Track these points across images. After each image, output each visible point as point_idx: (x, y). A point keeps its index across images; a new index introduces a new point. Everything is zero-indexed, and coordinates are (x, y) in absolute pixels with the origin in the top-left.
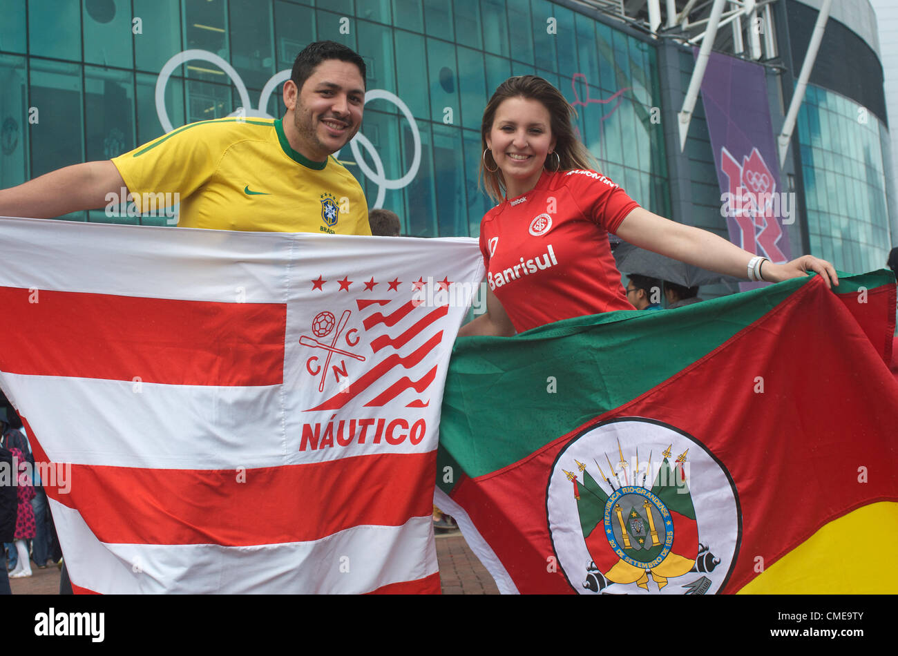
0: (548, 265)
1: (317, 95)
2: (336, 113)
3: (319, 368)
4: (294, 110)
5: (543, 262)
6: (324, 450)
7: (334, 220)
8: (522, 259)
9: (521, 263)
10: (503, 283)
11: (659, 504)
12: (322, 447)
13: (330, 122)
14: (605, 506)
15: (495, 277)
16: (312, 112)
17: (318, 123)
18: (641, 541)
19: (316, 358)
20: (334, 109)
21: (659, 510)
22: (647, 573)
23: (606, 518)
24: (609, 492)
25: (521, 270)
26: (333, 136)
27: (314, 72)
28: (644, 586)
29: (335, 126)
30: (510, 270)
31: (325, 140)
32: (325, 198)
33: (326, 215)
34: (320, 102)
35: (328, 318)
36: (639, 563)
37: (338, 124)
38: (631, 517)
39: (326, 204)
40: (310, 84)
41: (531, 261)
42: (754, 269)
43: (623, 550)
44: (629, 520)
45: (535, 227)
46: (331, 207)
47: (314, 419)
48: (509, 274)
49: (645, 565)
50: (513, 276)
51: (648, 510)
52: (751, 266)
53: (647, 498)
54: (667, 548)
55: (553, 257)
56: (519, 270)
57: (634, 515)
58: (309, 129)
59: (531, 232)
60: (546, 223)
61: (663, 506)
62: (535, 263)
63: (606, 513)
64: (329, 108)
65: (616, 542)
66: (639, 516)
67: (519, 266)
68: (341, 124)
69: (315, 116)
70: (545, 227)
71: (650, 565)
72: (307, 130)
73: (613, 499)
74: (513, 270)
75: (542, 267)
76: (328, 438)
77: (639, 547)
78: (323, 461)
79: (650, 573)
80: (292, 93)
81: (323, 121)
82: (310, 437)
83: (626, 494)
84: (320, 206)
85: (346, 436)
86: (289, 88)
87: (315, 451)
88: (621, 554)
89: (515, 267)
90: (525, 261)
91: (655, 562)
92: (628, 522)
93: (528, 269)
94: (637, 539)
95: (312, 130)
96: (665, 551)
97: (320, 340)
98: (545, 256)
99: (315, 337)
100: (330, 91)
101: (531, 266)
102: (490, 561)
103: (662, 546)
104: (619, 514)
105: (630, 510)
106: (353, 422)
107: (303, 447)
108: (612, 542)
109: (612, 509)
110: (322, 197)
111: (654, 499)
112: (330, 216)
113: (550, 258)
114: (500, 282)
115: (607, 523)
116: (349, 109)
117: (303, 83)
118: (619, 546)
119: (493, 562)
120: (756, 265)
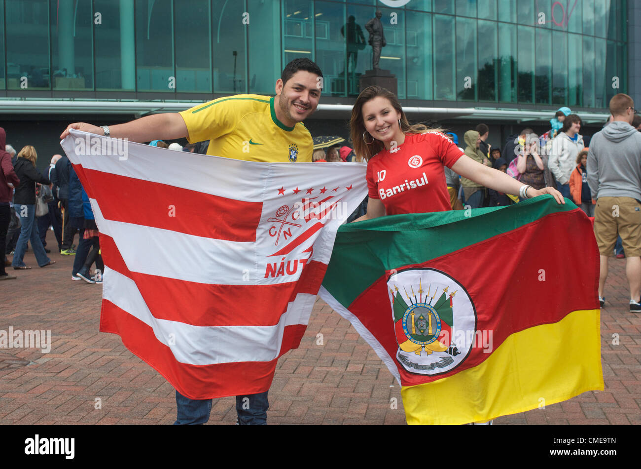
0: (423, 183)
1: (292, 89)
2: (301, 101)
3: (276, 232)
4: (280, 96)
5: (420, 182)
6: (278, 278)
7: (295, 159)
8: (406, 181)
9: (405, 183)
10: (392, 194)
11: (436, 314)
12: (278, 276)
13: (298, 105)
14: (405, 311)
15: (387, 191)
16: (289, 99)
17: (291, 106)
18: (422, 331)
19: (274, 227)
20: (301, 99)
21: (435, 317)
22: (423, 347)
23: (404, 318)
24: (409, 304)
25: (405, 187)
26: (299, 113)
27: (293, 76)
28: (419, 353)
29: (300, 108)
30: (397, 187)
31: (295, 115)
32: (291, 146)
33: (291, 157)
34: (293, 94)
35: (285, 209)
36: (418, 342)
37: (302, 107)
38: (419, 318)
39: (291, 150)
40: (290, 83)
41: (413, 182)
42: (523, 192)
43: (410, 335)
44: (417, 320)
45: (412, 163)
46: (294, 152)
47: (273, 261)
48: (397, 190)
49: (421, 343)
50: (399, 190)
51: (430, 316)
52: (521, 190)
53: (431, 310)
54: (436, 337)
55: (426, 180)
56: (404, 187)
57: (421, 318)
58: (286, 108)
59: (410, 165)
60: (419, 161)
61: (438, 316)
62: (416, 183)
63: (405, 315)
64: (298, 98)
65: (408, 331)
66: (424, 318)
67: (404, 185)
68: (304, 108)
69: (290, 101)
70: (419, 163)
71: (425, 343)
72: (285, 108)
73: (411, 308)
74: (400, 187)
75: (420, 185)
76: (281, 271)
77: (420, 334)
78: (278, 283)
79: (424, 347)
80: (280, 86)
81: (294, 104)
82: (271, 271)
83: (419, 307)
84: (288, 152)
85: (292, 269)
86: (279, 83)
87: (274, 278)
88: (409, 337)
89: (401, 186)
90: (409, 182)
91: (428, 342)
92: (417, 321)
93: (410, 186)
94: (420, 330)
95: (288, 109)
96: (434, 338)
97: (278, 218)
98: (422, 179)
99: (276, 217)
100: (300, 88)
101: (413, 185)
102: (371, 341)
103: (433, 336)
104: (413, 316)
105: (419, 315)
106: (296, 262)
107: (267, 276)
108: (405, 331)
109: (409, 314)
110: (290, 146)
111: (434, 311)
112: (293, 157)
113: (424, 180)
114: (390, 194)
115: (404, 321)
116: (309, 99)
117: (287, 81)
118: (408, 333)
119: (373, 341)
120: (523, 190)
